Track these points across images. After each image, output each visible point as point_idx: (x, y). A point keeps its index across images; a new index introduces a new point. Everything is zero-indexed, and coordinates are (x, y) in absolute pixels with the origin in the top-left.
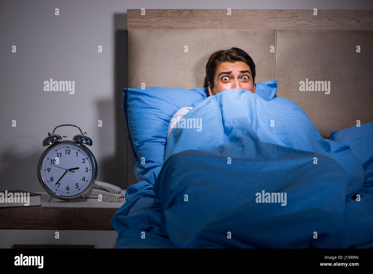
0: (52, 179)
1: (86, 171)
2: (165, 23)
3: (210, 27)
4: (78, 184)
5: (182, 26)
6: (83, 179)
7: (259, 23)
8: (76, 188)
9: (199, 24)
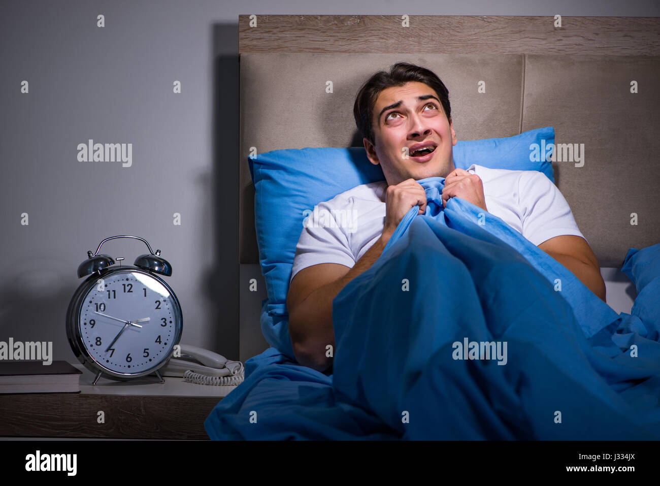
0: (98, 341)
1: (162, 325)
2: (312, 42)
3: (397, 49)
4: (148, 349)
5: (343, 47)
6: (158, 340)
7: (491, 42)
8: (144, 356)
9: (375, 43)
